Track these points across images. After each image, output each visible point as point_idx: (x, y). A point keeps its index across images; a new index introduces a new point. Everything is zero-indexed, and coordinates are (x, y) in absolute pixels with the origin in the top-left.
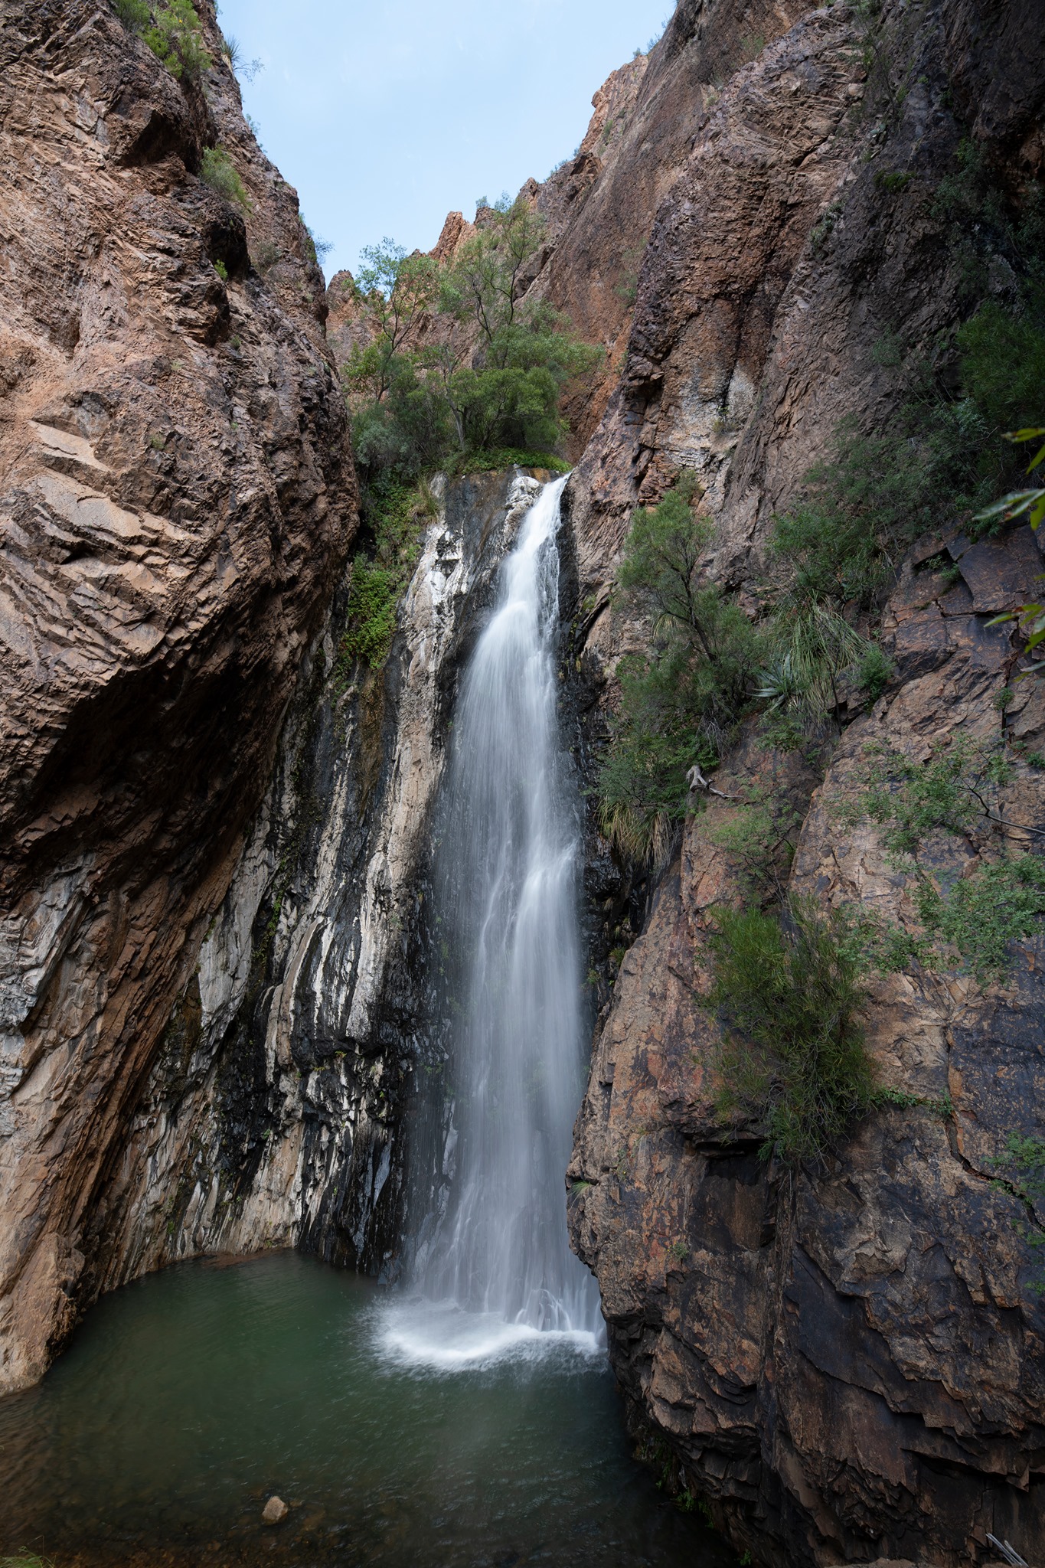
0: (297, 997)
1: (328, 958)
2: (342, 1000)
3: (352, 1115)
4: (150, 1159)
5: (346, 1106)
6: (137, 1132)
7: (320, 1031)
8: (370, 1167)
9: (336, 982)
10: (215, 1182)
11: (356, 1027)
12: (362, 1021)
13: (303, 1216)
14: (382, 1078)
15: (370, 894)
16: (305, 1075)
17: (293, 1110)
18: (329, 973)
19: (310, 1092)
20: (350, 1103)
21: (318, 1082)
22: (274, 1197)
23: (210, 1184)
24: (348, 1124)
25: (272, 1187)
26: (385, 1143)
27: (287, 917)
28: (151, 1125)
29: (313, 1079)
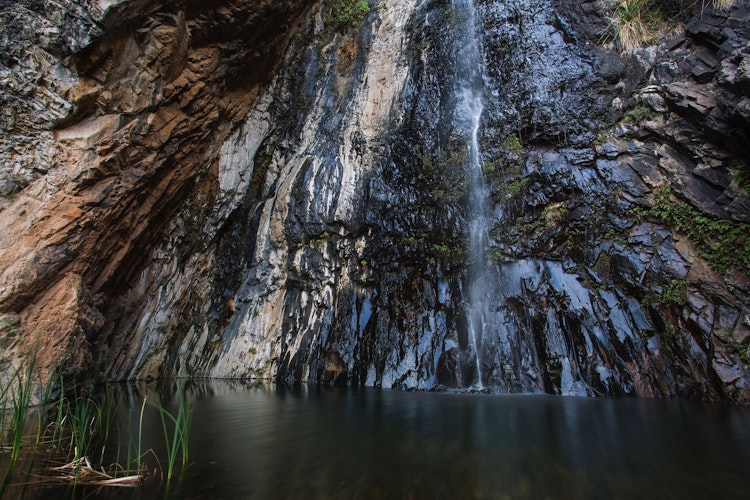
0: (292, 195)
1: (318, 173)
2: (330, 198)
3: (332, 280)
4: (161, 287)
5: (327, 274)
6: (154, 260)
7: (312, 217)
8: (355, 311)
9: (325, 187)
10: (206, 327)
11: (344, 214)
12: (348, 211)
13: (283, 354)
14: (365, 250)
15: (348, 145)
16: (292, 252)
17: (278, 279)
18: (319, 182)
19: (297, 262)
20: (331, 272)
21: (303, 257)
22: (257, 339)
23: (201, 327)
24: (328, 288)
25: (256, 333)
26: (364, 298)
27: (277, 161)
28: (165, 261)
29: (299, 254)
